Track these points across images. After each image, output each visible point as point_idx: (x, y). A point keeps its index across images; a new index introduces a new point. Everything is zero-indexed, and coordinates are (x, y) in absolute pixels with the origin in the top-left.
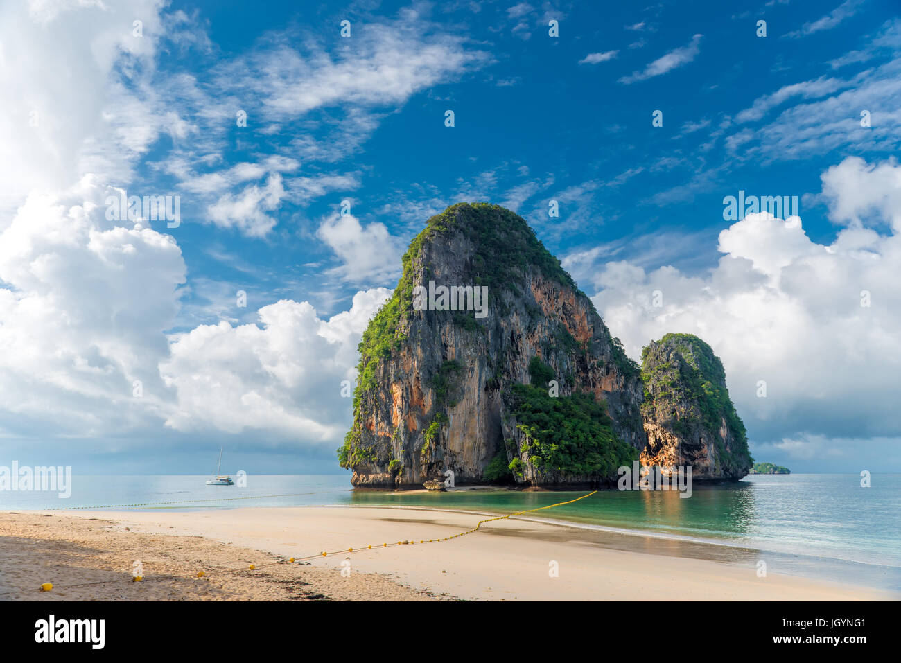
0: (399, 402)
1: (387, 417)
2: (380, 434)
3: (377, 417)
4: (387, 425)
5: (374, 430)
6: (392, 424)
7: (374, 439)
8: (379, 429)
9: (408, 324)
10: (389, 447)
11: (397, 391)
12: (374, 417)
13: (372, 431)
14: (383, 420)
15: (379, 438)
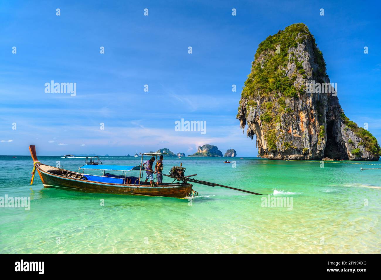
0: (304, 120)
1: (298, 127)
2: (295, 135)
3: (293, 127)
4: (298, 131)
5: (291, 133)
6: (301, 131)
7: (292, 138)
8: (294, 133)
9: (306, 81)
10: (301, 142)
11: (303, 115)
12: (291, 127)
13: (290, 134)
14: (296, 129)
15: (294, 138)
